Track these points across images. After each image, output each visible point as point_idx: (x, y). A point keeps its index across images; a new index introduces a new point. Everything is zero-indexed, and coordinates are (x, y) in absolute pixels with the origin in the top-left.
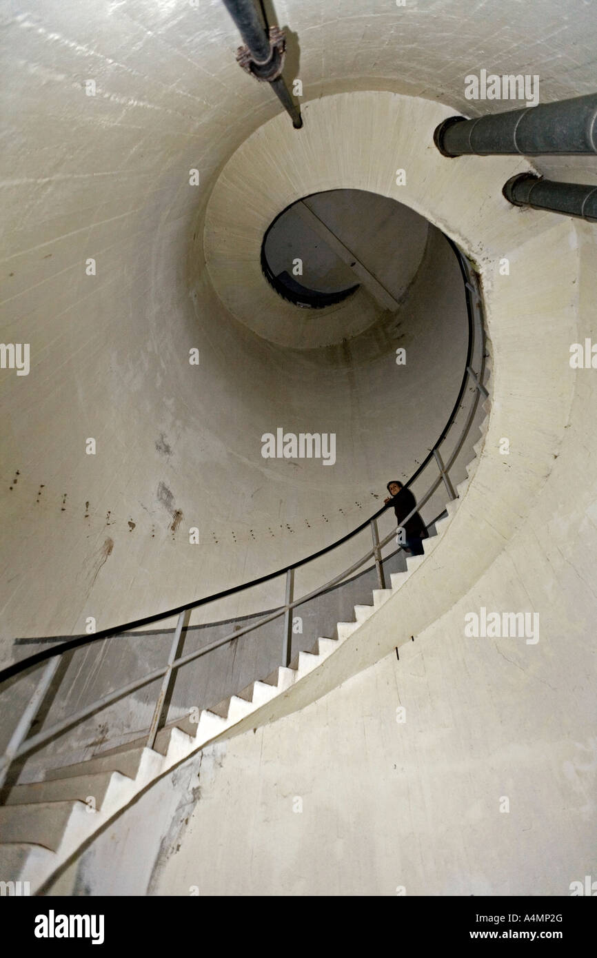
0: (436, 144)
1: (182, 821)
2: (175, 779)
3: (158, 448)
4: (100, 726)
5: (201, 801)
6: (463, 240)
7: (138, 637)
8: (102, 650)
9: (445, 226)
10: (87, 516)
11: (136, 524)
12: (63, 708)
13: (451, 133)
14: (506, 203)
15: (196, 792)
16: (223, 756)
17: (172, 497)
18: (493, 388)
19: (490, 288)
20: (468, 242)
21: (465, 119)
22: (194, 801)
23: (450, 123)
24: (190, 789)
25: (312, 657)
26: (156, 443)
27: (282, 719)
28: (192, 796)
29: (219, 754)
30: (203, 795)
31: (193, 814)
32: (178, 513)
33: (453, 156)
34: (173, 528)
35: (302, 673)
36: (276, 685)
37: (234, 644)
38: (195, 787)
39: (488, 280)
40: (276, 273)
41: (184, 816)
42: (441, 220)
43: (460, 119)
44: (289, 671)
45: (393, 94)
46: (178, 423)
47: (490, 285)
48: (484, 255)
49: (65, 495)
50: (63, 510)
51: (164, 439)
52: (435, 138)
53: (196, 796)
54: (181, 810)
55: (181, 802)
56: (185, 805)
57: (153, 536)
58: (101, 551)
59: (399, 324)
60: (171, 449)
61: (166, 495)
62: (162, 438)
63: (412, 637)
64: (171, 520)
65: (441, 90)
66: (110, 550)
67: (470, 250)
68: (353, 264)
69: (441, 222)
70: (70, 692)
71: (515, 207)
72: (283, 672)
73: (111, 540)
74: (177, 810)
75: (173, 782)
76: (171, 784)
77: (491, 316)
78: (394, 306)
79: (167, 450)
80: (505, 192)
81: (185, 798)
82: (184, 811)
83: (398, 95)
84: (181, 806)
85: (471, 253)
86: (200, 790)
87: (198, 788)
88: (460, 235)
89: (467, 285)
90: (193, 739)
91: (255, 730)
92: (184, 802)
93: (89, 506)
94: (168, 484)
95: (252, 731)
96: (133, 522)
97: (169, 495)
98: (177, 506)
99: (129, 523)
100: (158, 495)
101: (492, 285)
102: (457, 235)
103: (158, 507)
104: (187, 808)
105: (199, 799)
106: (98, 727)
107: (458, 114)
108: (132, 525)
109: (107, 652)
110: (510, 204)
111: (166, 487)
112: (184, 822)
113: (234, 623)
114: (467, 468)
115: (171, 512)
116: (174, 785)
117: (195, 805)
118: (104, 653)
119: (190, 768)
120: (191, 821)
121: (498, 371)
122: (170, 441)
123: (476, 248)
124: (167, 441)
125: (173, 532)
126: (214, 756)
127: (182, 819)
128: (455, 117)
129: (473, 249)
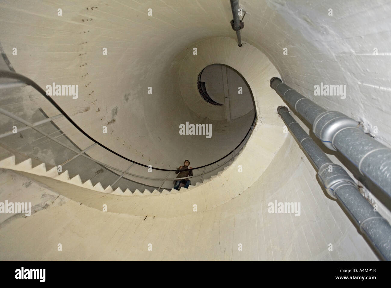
0: (270, 81)
1: (34, 210)
2: (44, 196)
3: (125, 96)
4: (37, 157)
5: (46, 210)
6: (259, 111)
7: (71, 143)
8: (58, 137)
9: (257, 104)
10: (90, 95)
11: (100, 111)
12: (32, 141)
13: (276, 81)
14: (277, 111)
15: (47, 206)
16: (64, 203)
17: (117, 114)
18: (236, 159)
19: (256, 130)
20: (260, 113)
21: (281, 81)
22: (43, 208)
23: (277, 79)
24: (46, 203)
25: (121, 191)
26: (126, 94)
27: (92, 208)
28: (44, 205)
29: (64, 201)
30: (48, 209)
31: (40, 211)
32: (114, 120)
33: (272, 88)
34: (109, 123)
35: (114, 193)
36: (104, 189)
37: (97, 173)
38: (48, 204)
39: (257, 127)
40: (202, 81)
41: (36, 209)
42: (257, 101)
43: (280, 80)
44: (111, 189)
45: (269, 60)
46: (137, 95)
47: (257, 129)
48: (261, 120)
49: (90, 83)
50: (86, 86)
51: (129, 96)
52: (271, 79)
53: (45, 207)
54: (37, 206)
55: (39, 204)
56: (40, 206)
57: (102, 119)
58: (84, 108)
59: (226, 126)
60: (128, 100)
61: (115, 112)
62: (129, 95)
63: (154, 217)
64: (110, 120)
65: (280, 69)
66: (86, 111)
67: (259, 115)
68: (226, 97)
69: (257, 102)
70: (39, 139)
71: (278, 114)
72: (109, 188)
73: (89, 108)
74: (36, 205)
75: (42, 196)
76: (41, 196)
77: (251, 139)
78: (229, 120)
79: (127, 99)
80: (278, 108)
81: (42, 204)
82: (38, 207)
83: (270, 61)
84: (38, 205)
85: (258, 117)
86: (48, 206)
87: (48, 205)
88: (259, 110)
89: (252, 126)
90: (69, 179)
91: (81, 204)
92: (40, 205)
93: (93, 93)
94: (119, 109)
95: (80, 204)
96: (100, 110)
97: (116, 113)
98: (116, 118)
99: (99, 109)
100: (113, 109)
101: (257, 130)
102: (258, 109)
103: (110, 112)
104: (40, 208)
105: (46, 208)
106: (36, 157)
107: (281, 79)
108: (99, 110)
109: (59, 138)
110: (277, 112)
111: (117, 109)
112: (35, 211)
113: (102, 167)
114: (211, 177)
115: (113, 118)
116: (42, 197)
117: (42, 209)
118: (58, 138)
119: (51, 197)
120: (37, 213)
121: (241, 156)
122: (130, 98)
123: (261, 116)
124: (129, 97)
125: (108, 124)
126: (62, 200)
127: (35, 209)
128: (279, 79)
129: (260, 116)
